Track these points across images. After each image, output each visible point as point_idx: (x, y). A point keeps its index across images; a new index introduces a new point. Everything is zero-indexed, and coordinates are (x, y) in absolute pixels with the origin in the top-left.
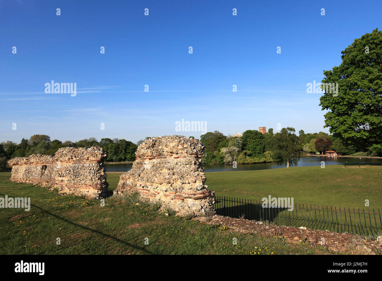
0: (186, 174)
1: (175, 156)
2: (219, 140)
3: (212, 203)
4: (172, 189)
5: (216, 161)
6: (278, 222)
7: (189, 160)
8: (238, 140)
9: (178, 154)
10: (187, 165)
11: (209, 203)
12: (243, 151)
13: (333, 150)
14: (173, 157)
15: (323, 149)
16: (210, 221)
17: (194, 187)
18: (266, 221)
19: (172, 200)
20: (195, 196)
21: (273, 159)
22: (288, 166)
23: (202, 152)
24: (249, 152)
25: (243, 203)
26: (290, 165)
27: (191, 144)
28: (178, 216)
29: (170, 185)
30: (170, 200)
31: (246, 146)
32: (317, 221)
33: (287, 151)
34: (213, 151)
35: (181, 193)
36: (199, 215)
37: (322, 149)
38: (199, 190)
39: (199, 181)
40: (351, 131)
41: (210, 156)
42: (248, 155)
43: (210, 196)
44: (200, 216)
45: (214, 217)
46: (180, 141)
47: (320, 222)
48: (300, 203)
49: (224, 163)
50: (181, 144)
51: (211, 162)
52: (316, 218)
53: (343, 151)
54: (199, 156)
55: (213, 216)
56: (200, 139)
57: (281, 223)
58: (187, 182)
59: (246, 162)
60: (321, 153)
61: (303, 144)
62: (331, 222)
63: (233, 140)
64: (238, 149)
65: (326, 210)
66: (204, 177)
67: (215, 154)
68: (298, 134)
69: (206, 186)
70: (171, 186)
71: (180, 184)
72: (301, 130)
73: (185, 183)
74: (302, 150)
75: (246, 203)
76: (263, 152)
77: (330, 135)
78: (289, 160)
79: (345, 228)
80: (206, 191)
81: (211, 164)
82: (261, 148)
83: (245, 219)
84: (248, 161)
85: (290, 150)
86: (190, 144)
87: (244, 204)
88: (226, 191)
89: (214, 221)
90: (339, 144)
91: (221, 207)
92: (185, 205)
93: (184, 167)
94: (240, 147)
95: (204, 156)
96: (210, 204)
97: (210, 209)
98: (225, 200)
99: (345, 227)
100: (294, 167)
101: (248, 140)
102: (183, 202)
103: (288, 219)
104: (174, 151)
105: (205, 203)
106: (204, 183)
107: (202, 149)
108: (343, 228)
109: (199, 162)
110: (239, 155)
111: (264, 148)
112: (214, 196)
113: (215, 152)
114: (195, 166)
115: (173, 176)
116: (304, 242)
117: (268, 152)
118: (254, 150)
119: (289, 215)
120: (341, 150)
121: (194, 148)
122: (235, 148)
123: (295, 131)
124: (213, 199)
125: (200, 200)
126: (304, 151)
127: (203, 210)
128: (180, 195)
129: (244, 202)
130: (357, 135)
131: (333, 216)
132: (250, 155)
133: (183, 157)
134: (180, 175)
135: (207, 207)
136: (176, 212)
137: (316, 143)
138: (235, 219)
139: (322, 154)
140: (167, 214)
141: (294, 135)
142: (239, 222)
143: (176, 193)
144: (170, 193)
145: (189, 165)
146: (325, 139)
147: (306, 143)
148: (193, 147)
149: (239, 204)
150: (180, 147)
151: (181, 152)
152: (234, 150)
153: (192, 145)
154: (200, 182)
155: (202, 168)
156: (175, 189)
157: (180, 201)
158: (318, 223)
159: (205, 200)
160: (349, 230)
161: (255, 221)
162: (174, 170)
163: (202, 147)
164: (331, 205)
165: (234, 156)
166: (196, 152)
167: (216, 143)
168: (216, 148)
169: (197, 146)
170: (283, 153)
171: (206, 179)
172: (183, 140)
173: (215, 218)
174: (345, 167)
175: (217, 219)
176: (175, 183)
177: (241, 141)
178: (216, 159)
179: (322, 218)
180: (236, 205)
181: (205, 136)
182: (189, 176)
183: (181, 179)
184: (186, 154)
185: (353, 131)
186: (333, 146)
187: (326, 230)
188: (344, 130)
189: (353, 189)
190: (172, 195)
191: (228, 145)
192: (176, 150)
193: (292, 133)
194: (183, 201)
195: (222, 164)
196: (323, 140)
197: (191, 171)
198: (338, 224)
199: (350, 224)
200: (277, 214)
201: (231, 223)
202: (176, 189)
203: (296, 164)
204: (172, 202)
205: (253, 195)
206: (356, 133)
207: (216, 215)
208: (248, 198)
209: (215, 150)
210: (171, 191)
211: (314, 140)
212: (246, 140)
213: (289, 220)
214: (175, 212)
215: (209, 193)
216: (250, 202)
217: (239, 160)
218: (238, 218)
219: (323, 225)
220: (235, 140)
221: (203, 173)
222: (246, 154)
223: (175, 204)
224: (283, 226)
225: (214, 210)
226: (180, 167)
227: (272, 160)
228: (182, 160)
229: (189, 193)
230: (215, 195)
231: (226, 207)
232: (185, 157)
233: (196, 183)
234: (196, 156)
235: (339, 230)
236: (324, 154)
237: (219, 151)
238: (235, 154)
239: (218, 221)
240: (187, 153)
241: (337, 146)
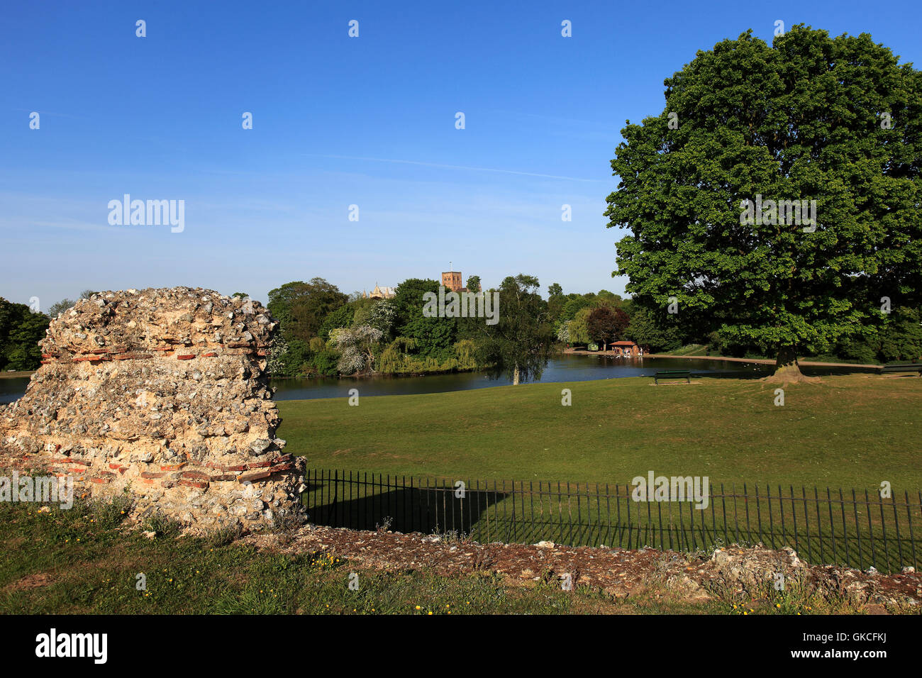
0: (219, 408)
1: (181, 350)
2: (324, 305)
3: (296, 493)
4: (169, 453)
5: (315, 367)
6: (483, 532)
7: (229, 363)
8: (381, 307)
9: (191, 344)
10: (220, 381)
11: (287, 492)
12: (394, 339)
13: (631, 339)
14: (174, 356)
15: (606, 335)
16: (288, 543)
17: (243, 446)
18: (448, 534)
19: (169, 487)
20: (245, 473)
21: (477, 361)
22: (516, 382)
23: (268, 340)
24: (411, 343)
25: (389, 486)
26: (521, 380)
27: (234, 316)
28: (188, 537)
29: (163, 442)
30: (162, 490)
31: (405, 324)
32: (581, 524)
33: (516, 340)
34: (306, 339)
35: (199, 465)
36: (255, 530)
37: (603, 335)
38: (257, 455)
39: (257, 428)
40: (674, 289)
41: (297, 354)
42: (409, 349)
43: (291, 470)
44: (259, 532)
45: (301, 531)
46: (199, 305)
47: (588, 525)
48: (543, 479)
49: (339, 372)
50: (204, 316)
51: (301, 371)
52: (580, 517)
53: (654, 342)
54: (261, 353)
55: (298, 527)
56: (265, 302)
57: (491, 535)
58: (220, 431)
59: (403, 371)
60: (600, 348)
61: (557, 323)
62: (614, 524)
63: (366, 306)
64: (381, 333)
65: (605, 493)
66: (273, 415)
67: (312, 347)
68: (545, 296)
69: (280, 442)
70: (167, 444)
71: (197, 438)
72: (555, 285)
73: (214, 435)
74: (554, 339)
75: (396, 486)
76: (450, 341)
77: (626, 301)
78: (519, 363)
79: (646, 537)
80: (280, 456)
81: (299, 375)
82: (446, 332)
83: (393, 532)
84: (409, 369)
85: (523, 337)
86: (231, 315)
87: (392, 489)
88: (341, 456)
89: (303, 542)
90: (645, 322)
91: (326, 502)
92: (213, 500)
93: (211, 386)
94: (385, 327)
95: (278, 353)
96: (292, 495)
97: (291, 508)
98: (336, 480)
99: (646, 534)
100: (531, 384)
101: (409, 307)
102: (205, 492)
103: (508, 523)
104: (180, 336)
105: (277, 491)
106: (272, 432)
107: (271, 333)
108: (642, 537)
109: (259, 370)
110: (382, 351)
111: (455, 330)
112: (304, 471)
113: (312, 341)
114: (246, 382)
115: (176, 415)
116: (546, 580)
117: (463, 342)
118: (426, 337)
119: (514, 514)
120: (649, 338)
121: (245, 329)
122: (372, 330)
123: (538, 286)
124: (301, 480)
125: (261, 485)
126: (560, 341)
127: (269, 514)
128: (195, 471)
129: (392, 482)
130: (687, 302)
131: (621, 508)
132: (414, 351)
133: (209, 355)
134: (199, 412)
135: (280, 505)
136: (183, 524)
137: (591, 320)
138: (363, 533)
139: (603, 350)
140: (151, 535)
141: (535, 297)
142: (374, 542)
143: (182, 467)
144: (163, 468)
145: (228, 380)
146: (613, 310)
147: (564, 320)
148: (241, 326)
149: (377, 490)
150: (199, 324)
151: (202, 339)
152: (367, 335)
153: (239, 319)
154: (262, 432)
155: (268, 389)
156: (180, 454)
157: (197, 491)
158: (583, 528)
159: (276, 483)
160: (656, 540)
161: (419, 534)
162: (179, 397)
163: (269, 326)
164: (617, 482)
165: (368, 354)
166: (250, 341)
167: (316, 315)
168: (314, 329)
169: (255, 322)
170: (506, 345)
171: (280, 421)
172: (210, 304)
173: (305, 535)
174: (656, 383)
175: (310, 537)
176: (179, 437)
177: (390, 309)
178: (315, 361)
179: (594, 515)
180: (370, 493)
181: (282, 293)
182: (225, 413)
183: (199, 422)
184: (219, 347)
185: (679, 291)
186: (631, 328)
187: (602, 546)
188: (660, 288)
189: (671, 439)
190: (170, 474)
191: (352, 322)
192: (186, 333)
193: (531, 290)
194: (206, 490)
195: (332, 376)
196: (607, 313)
197: (233, 399)
198: (631, 528)
199: (657, 526)
200: (481, 513)
201: (351, 545)
202: (184, 455)
203: (537, 375)
204: (170, 494)
205: (420, 463)
206: (686, 296)
207: (308, 526)
208: (403, 473)
209: (311, 336)
210: (168, 460)
211: (587, 312)
212: (403, 308)
213: (513, 526)
214: (178, 526)
215: (288, 461)
216: (408, 484)
217: (382, 363)
218: (374, 529)
219: (596, 533)
220: (374, 306)
221: (272, 404)
222: (402, 347)
223: (179, 501)
224: (496, 543)
225: (301, 510)
226: (200, 386)
227: (474, 366)
228: (206, 364)
229: (227, 466)
230: (308, 466)
231: (340, 499)
232: (216, 355)
233: (250, 435)
234: (250, 351)
235: (632, 543)
236: (609, 348)
237: (326, 338)
238: (370, 348)
239: (313, 541)
240: (221, 342)
241: (641, 329)
